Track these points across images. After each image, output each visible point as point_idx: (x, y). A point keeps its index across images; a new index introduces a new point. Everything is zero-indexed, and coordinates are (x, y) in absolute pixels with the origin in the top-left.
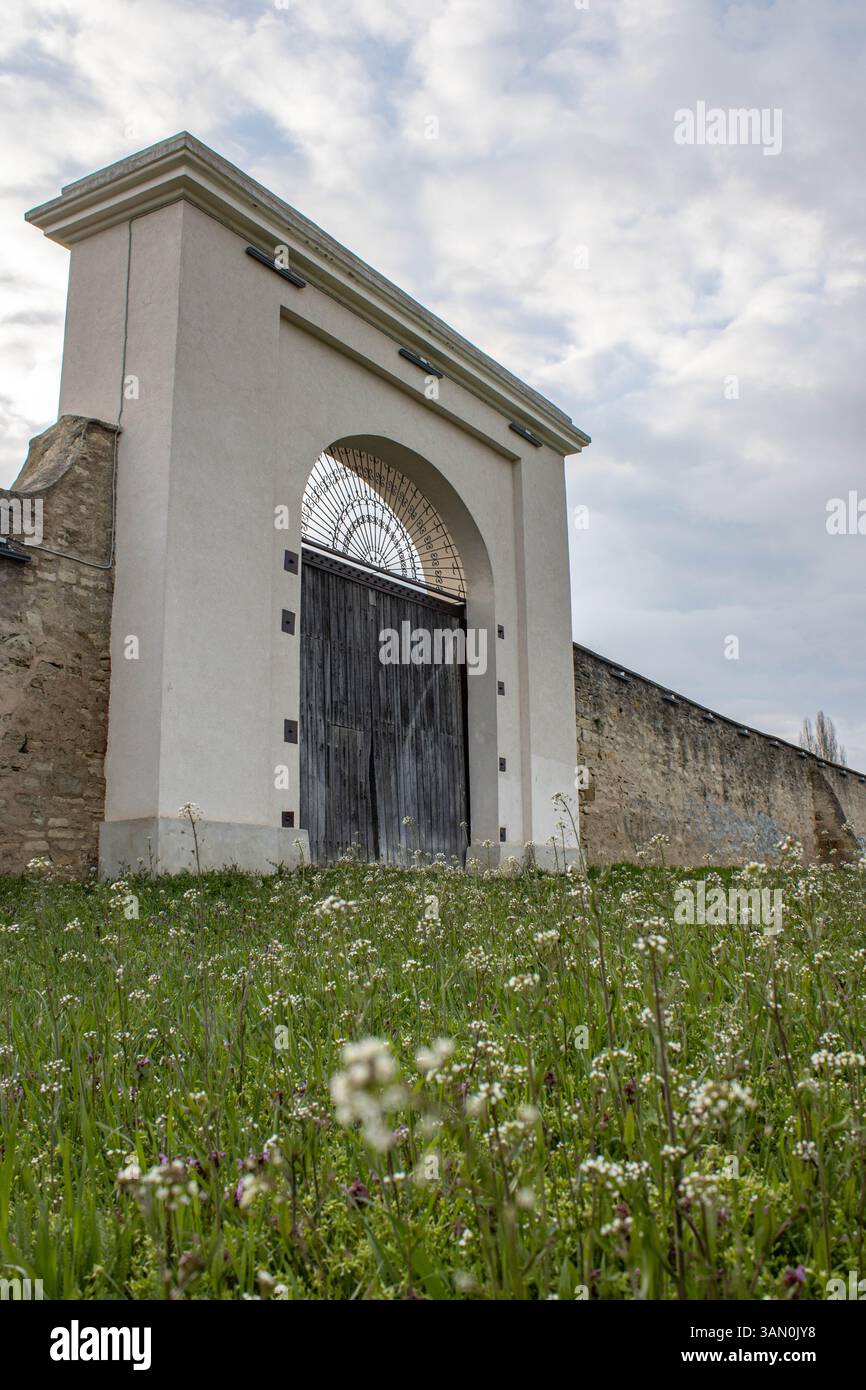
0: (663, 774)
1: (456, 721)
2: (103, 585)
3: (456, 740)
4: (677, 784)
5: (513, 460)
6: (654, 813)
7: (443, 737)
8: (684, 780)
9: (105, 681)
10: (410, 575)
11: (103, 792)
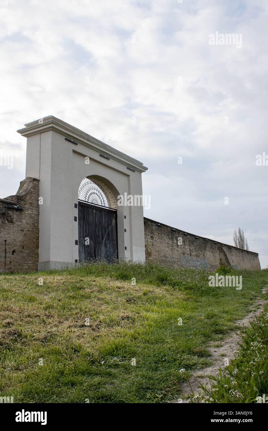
0: (171, 249)
1: (115, 238)
2: (37, 213)
3: (115, 243)
4: (175, 252)
5: (128, 176)
6: (168, 259)
7: (111, 242)
8: (177, 251)
9: (38, 233)
10: (103, 205)
11: (38, 256)
